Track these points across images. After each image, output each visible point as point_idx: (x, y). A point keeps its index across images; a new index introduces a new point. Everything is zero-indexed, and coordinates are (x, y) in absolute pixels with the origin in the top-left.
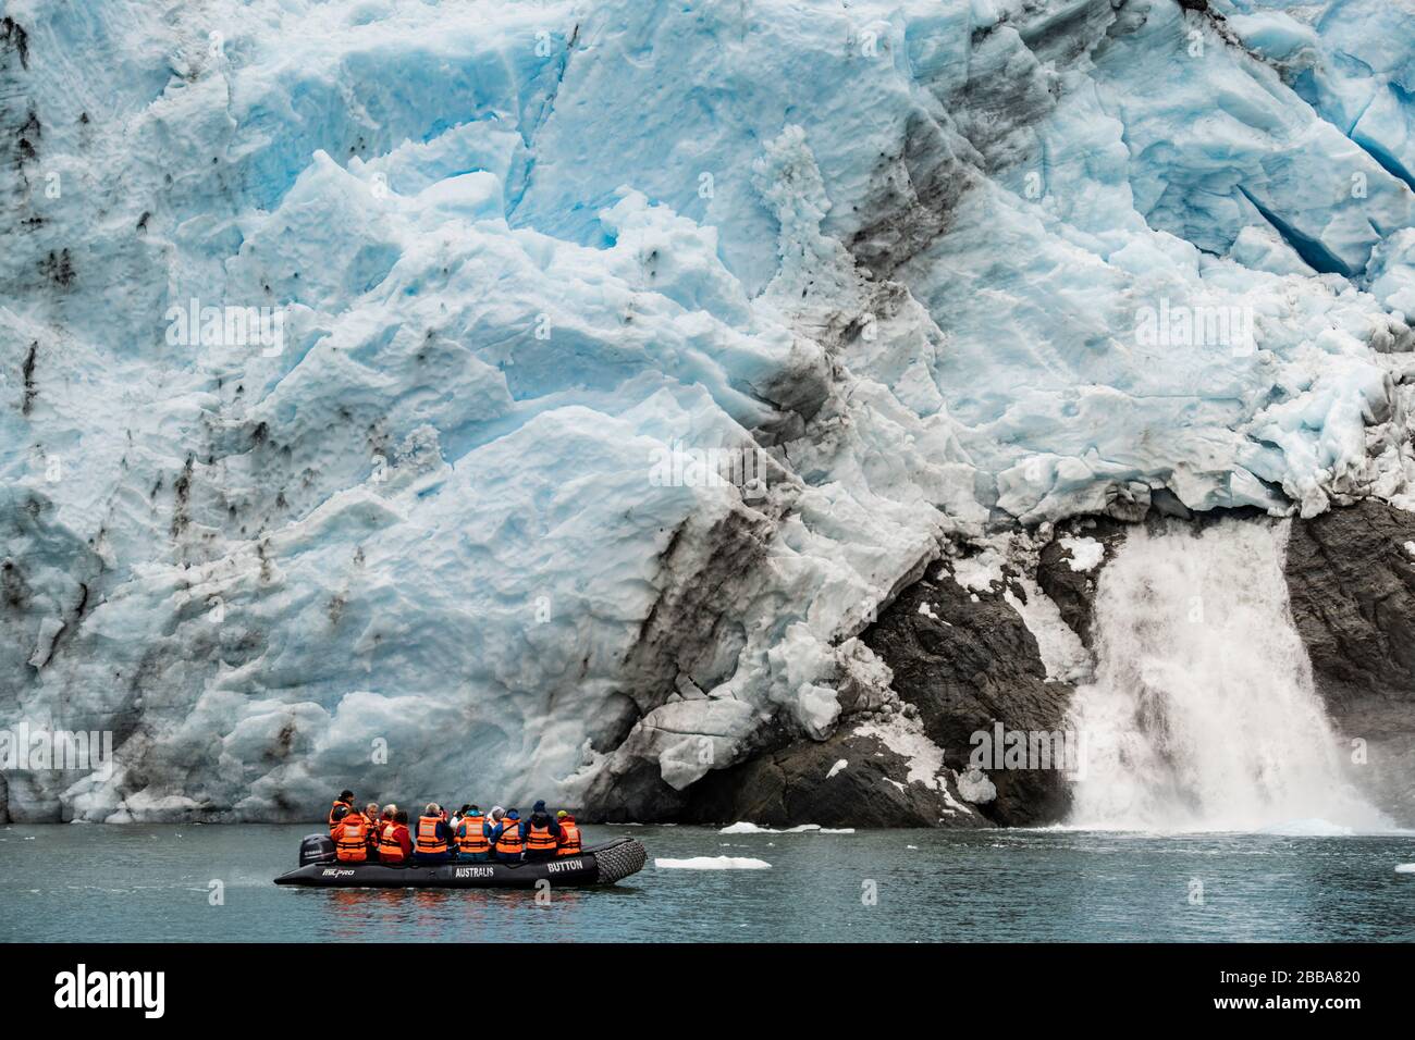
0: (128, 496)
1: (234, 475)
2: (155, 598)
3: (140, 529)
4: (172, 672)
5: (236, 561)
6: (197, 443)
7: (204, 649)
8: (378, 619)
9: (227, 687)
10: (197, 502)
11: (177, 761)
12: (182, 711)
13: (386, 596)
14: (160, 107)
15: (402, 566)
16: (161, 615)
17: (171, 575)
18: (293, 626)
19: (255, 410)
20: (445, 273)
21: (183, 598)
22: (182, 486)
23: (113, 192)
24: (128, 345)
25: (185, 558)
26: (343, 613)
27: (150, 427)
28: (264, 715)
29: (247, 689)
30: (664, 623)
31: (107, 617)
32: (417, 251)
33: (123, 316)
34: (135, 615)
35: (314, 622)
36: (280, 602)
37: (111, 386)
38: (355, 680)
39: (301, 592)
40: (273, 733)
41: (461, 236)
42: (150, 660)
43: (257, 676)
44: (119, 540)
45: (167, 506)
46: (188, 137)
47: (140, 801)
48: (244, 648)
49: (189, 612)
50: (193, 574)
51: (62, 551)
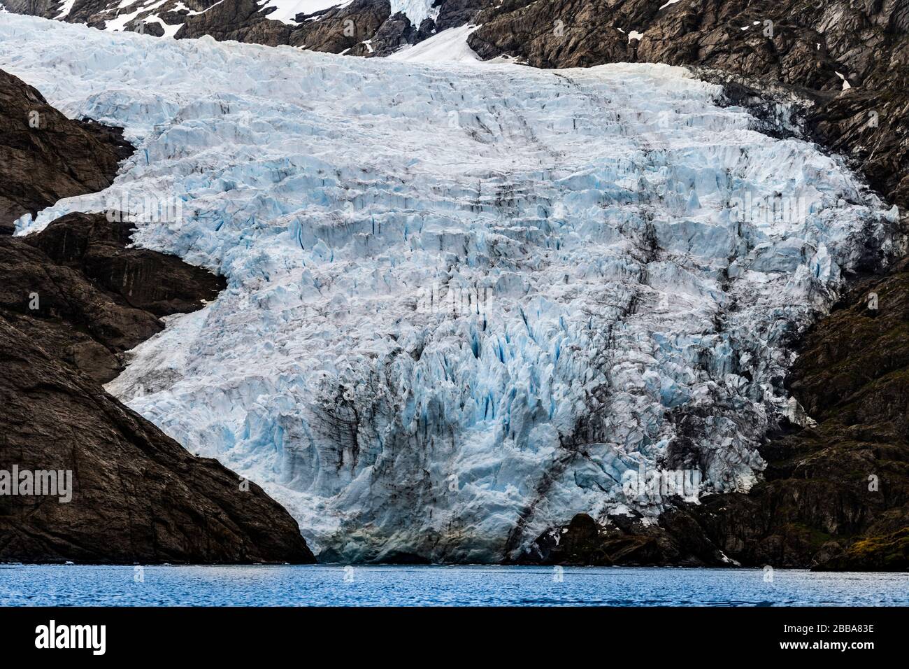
1: (456, 524)
4: (449, 547)
5: (457, 534)
8: (474, 540)
17: (448, 536)
19: (458, 516)
20: (482, 498)
23: (441, 490)
24: (443, 508)
26: (470, 540)
28: (461, 552)
29: (459, 549)
31: (441, 541)
32: (478, 495)
38: (472, 548)
41: (484, 493)
42: (446, 546)
48: (457, 545)
49: (451, 540)
51: (436, 533)
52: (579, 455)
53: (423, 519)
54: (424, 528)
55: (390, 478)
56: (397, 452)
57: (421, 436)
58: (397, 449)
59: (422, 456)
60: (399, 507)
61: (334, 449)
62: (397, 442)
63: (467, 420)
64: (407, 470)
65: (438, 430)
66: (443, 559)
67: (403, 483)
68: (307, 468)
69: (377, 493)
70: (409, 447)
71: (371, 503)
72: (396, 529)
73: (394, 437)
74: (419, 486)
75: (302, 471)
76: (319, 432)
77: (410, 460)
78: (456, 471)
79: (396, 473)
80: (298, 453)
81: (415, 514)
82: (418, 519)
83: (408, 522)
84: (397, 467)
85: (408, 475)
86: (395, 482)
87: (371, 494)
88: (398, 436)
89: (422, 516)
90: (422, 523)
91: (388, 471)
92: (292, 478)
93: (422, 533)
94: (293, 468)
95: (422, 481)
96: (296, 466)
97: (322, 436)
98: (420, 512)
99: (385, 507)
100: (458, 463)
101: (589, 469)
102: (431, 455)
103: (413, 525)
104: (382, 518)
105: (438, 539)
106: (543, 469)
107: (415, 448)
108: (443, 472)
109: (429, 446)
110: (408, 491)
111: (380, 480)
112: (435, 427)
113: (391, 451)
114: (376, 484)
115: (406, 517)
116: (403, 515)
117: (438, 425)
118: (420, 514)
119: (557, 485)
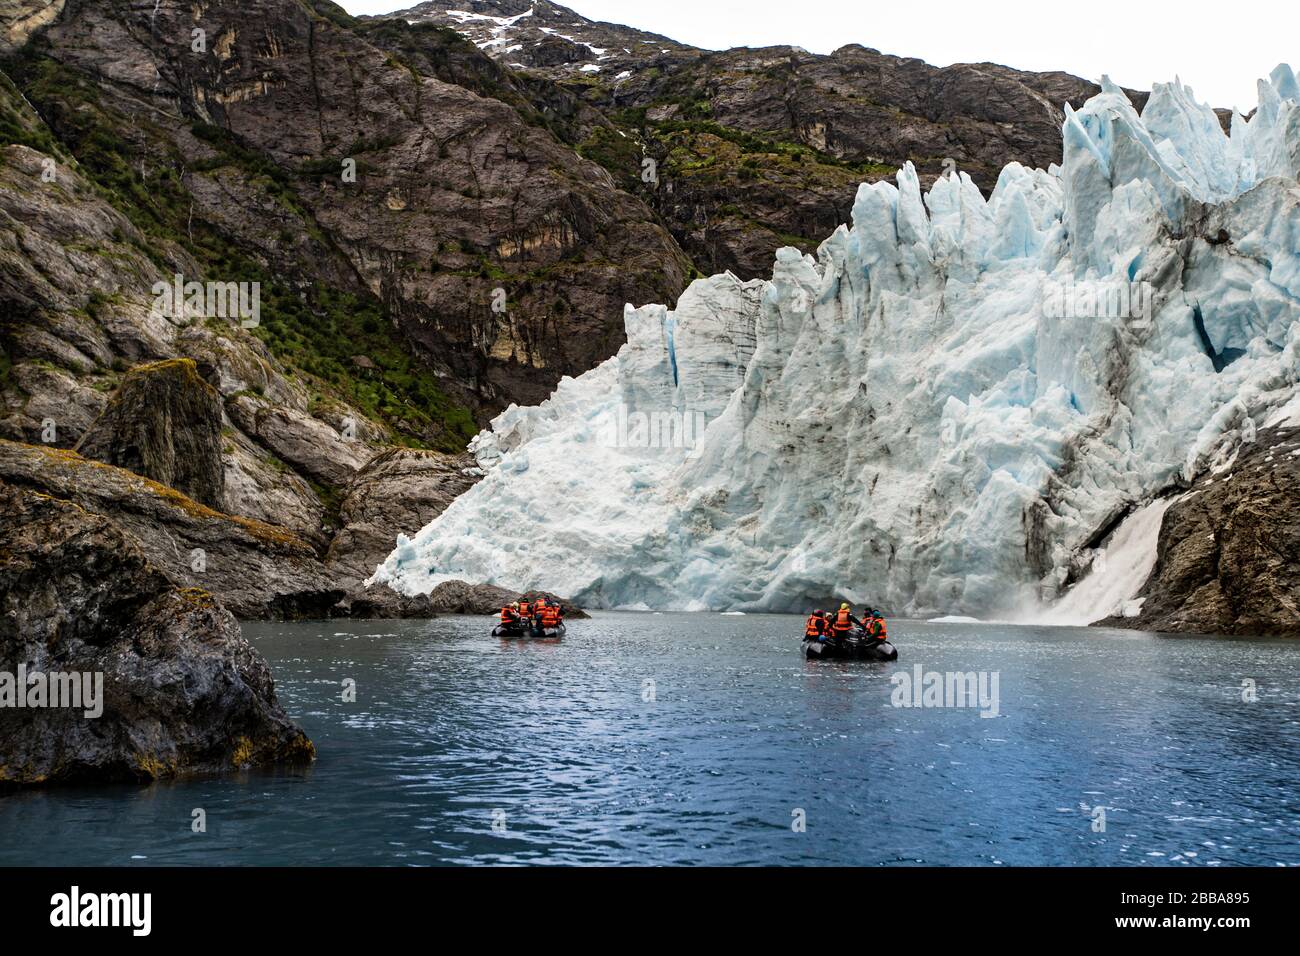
0: (899, 516)
2: (909, 547)
6: (924, 497)
7: (926, 562)
9: (934, 574)
10: (924, 516)
11: (927, 597)
12: (925, 582)
13: (965, 542)
14: (909, 396)
15: (969, 531)
16: (912, 552)
21: (916, 546)
22: (919, 511)
25: (920, 533)
27: (911, 494)
30: (1031, 546)
33: (906, 460)
34: (906, 553)
35: (951, 552)
36: (942, 545)
37: (903, 482)
39: (946, 542)
40: (949, 588)
43: (941, 570)
45: (915, 518)
46: (917, 401)
47: (921, 610)
50: (919, 539)
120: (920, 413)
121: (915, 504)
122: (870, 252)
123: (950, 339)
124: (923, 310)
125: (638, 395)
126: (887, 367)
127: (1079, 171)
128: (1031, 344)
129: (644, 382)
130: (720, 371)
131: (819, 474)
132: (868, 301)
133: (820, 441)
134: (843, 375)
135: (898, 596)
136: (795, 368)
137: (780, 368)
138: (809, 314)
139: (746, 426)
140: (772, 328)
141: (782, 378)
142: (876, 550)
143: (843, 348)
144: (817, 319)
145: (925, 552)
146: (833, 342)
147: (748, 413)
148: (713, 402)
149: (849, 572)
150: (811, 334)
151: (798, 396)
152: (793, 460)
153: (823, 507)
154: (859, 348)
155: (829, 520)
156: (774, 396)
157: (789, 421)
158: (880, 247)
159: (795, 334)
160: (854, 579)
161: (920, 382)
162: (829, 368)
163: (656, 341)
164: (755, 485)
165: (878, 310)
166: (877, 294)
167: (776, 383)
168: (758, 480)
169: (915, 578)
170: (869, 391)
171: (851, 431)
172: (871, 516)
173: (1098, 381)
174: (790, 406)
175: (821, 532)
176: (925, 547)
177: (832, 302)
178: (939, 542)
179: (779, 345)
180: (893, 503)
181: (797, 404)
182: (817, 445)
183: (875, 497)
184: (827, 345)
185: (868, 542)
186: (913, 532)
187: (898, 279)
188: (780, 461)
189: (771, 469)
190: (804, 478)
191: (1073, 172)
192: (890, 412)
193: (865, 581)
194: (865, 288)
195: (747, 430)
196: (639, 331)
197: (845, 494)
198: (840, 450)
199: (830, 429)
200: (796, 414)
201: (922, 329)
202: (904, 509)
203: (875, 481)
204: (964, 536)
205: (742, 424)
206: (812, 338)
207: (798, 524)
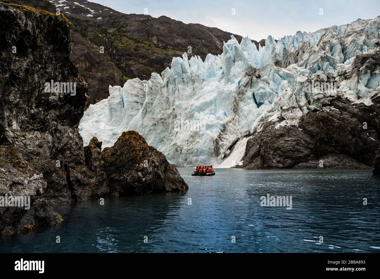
0: (184, 142)
2: (185, 150)
3: (184, 144)
4: (188, 155)
5: (191, 147)
6: (189, 137)
7: (189, 153)
8: (200, 150)
9: (191, 156)
11: (190, 162)
12: (189, 158)
13: (199, 148)
14: (185, 112)
15: (200, 146)
16: (186, 151)
17: (186, 148)
18: (194, 151)
22: (188, 141)
25: (188, 146)
26: (197, 150)
27: (186, 136)
29: (193, 156)
30: (215, 149)
31: (183, 151)
35: (196, 151)
36: (193, 149)
37: (184, 133)
38: (200, 155)
39: (195, 148)
40: (195, 160)
42: (186, 154)
44: (182, 145)
45: (187, 142)
46: (187, 113)
47: (188, 165)
48: (192, 153)
49: (188, 151)
50: (188, 148)
51: (179, 147)
52: (254, 78)
53: (172, 138)
54: (173, 143)
55: (151, 114)
56: (155, 98)
57: (170, 86)
58: (155, 96)
59: (171, 99)
60: (159, 131)
61: (137, 102)
62: (154, 92)
63: (208, 73)
64: (162, 108)
65: (184, 82)
66: (186, 163)
67: (159, 116)
68: (119, 114)
69: (145, 124)
70: (162, 94)
71: (143, 129)
72: (159, 145)
73: (151, 89)
74: (169, 117)
75: (116, 115)
76: (128, 94)
77: (163, 102)
78: (192, 105)
79: (155, 110)
80: (112, 106)
81: (168, 135)
82: (170, 138)
83: (165, 140)
84: (155, 106)
85: (163, 111)
86: (154, 116)
87: (142, 124)
88: (153, 88)
89: (172, 136)
90: (172, 140)
91: (149, 110)
92: (111, 120)
93: (171, 146)
94: (112, 114)
95: (170, 114)
96: (113, 113)
97: (130, 96)
98: (171, 133)
99: (151, 132)
100: (195, 100)
101: (261, 88)
102: (178, 97)
103: (168, 142)
104: (150, 138)
105: (181, 151)
106: (233, 95)
107: (165, 94)
108: (184, 107)
109: (177, 92)
110: (162, 121)
111: (147, 115)
112: (181, 80)
113: (150, 98)
114: (145, 119)
115: (164, 137)
116: (162, 135)
117: (183, 79)
118: (170, 135)
119: (242, 104)
120: (188, 116)
121: (187, 139)
122: (176, 75)
123: (196, 97)
124: (188, 90)
125: (113, 110)
126: (180, 104)
127: (227, 58)
128: (215, 100)
129: (115, 107)
130: (135, 104)
131: (162, 131)
132: (175, 87)
133: (163, 123)
134: (169, 106)
135: (182, 162)
136: (156, 104)
137: (152, 104)
138: (160, 90)
139: (143, 119)
140: (150, 94)
141: (153, 106)
142: (177, 151)
143: (169, 99)
144: (162, 91)
145: (189, 151)
146: (166, 98)
147: (144, 115)
148: (134, 112)
149: (170, 156)
150: (160, 95)
151: (157, 111)
152: (156, 128)
153: (163, 140)
154: (173, 99)
155: (165, 143)
156: (151, 111)
157: (155, 118)
158: (178, 74)
159: (156, 95)
160: (171, 158)
161: (188, 108)
162: (165, 104)
163: (118, 96)
164: (145, 134)
165: (178, 90)
166: (177, 86)
167: (151, 108)
168: (146, 133)
169: (187, 157)
170: (175, 110)
171: (170, 120)
172: (176, 142)
173: (231, 109)
174: (155, 114)
175: (163, 146)
176: (189, 150)
177: (166, 87)
178: (193, 148)
179: (152, 98)
180: (181, 139)
181: (157, 113)
182: (162, 124)
183: (177, 137)
184: (165, 98)
185: (175, 149)
186: (186, 146)
187: (182, 82)
188: (152, 128)
189: (150, 130)
190: (158, 132)
191: (225, 58)
192: (180, 116)
193: (174, 158)
194: (174, 84)
195: (143, 120)
196: (113, 93)
197: (169, 136)
198: (168, 125)
199: (165, 120)
200: (157, 116)
201: (189, 95)
202: (184, 140)
203: (177, 133)
204: (199, 147)
205: (142, 118)
206: (161, 96)
207: (157, 144)
